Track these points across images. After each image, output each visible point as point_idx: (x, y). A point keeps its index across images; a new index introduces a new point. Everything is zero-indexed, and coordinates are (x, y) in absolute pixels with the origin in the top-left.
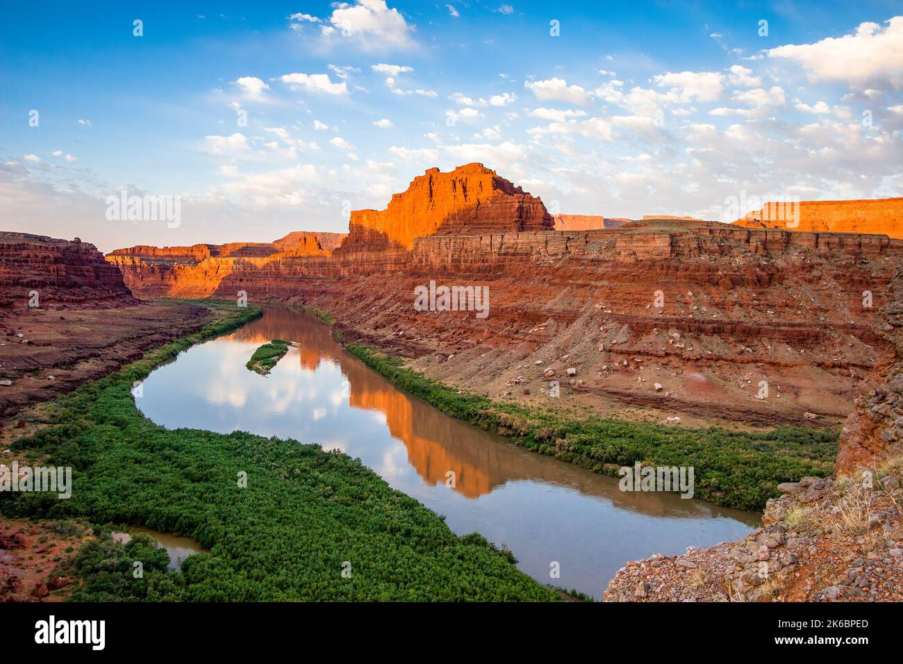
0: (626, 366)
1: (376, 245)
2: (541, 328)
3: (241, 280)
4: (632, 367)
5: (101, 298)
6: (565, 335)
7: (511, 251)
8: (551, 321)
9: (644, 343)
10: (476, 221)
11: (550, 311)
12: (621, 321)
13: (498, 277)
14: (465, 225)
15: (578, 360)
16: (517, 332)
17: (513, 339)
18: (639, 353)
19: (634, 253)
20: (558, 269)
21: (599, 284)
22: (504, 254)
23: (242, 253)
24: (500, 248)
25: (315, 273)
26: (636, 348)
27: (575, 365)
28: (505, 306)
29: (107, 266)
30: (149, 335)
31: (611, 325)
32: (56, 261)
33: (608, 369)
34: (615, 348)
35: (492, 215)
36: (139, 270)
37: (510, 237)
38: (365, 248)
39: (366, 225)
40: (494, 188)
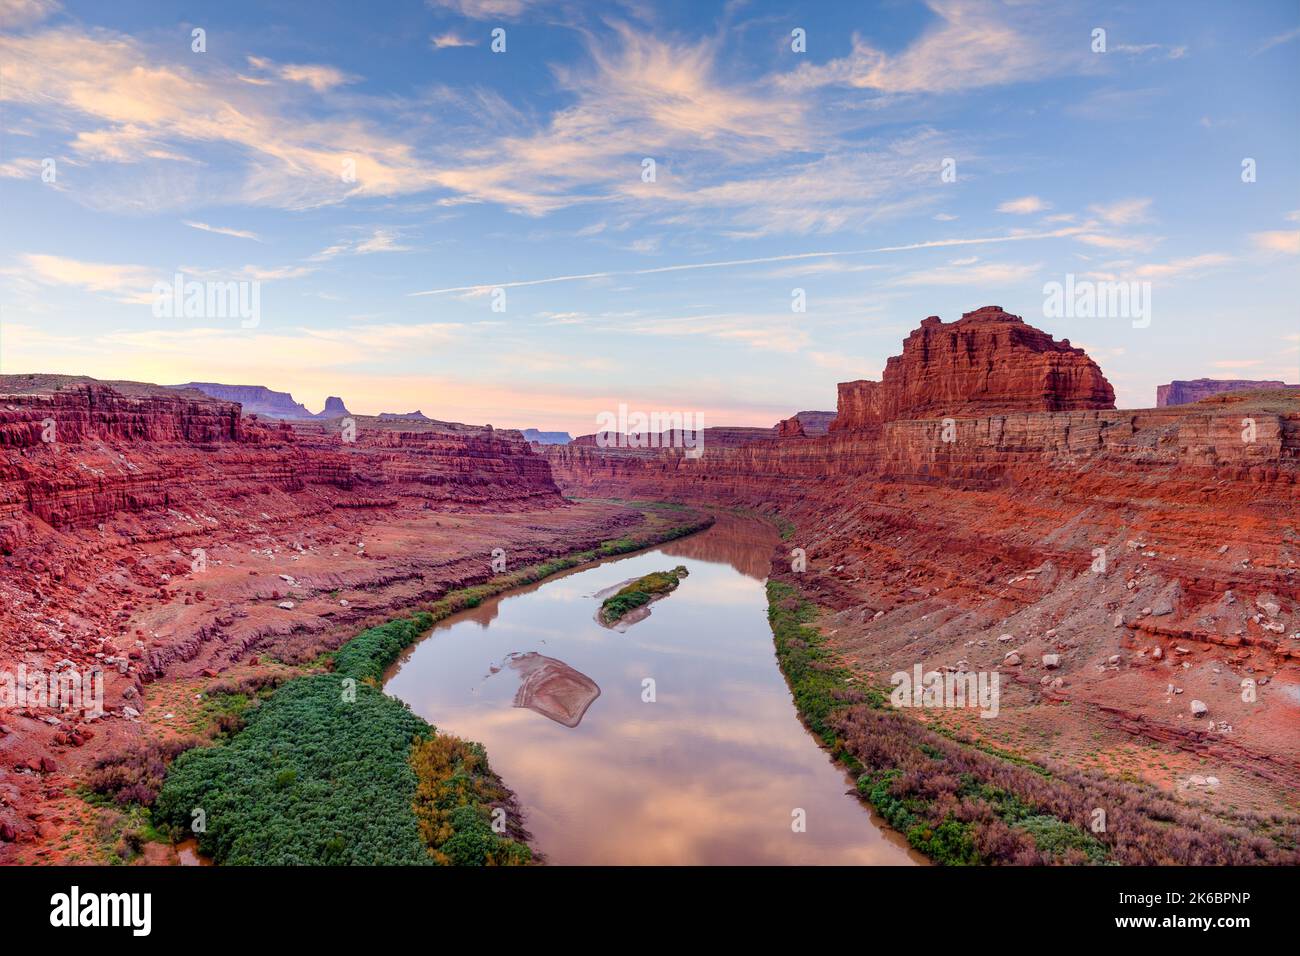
0: (1157, 659)
1: (871, 432)
2: (1029, 577)
3: (704, 478)
4: (1168, 663)
5: (509, 499)
6: (1067, 590)
7: (1017, 444)
8: (1048, 566)
9: (1201, 620)
10: (986, 397)
11: (1049, 547)
12: (1168, 574)
13: (993, 486)
14: (970, 401)
15: (1072, 641)
16: (991, 581)
17: (981, 592)
18: (1188, 636)
19: (1212, 450)
20: (1080, 476)
21: (1145, 503)
22: (1009, 449)
23: (723, 441)
24: (1001, 439)
25: (795, 471)
26: (1184, 627)
27: (1061, 649)
28: (989, 536)
29: (533, 458)
31: (1149, 579)
32: (461, 453)
33: (1121, 662)
34: (1146, 623)
35: (1009, 386)
36: (588, 463)
37: (1015, 421)
38: (857, 436)
39: (858, 402)
40: (1014, 343)
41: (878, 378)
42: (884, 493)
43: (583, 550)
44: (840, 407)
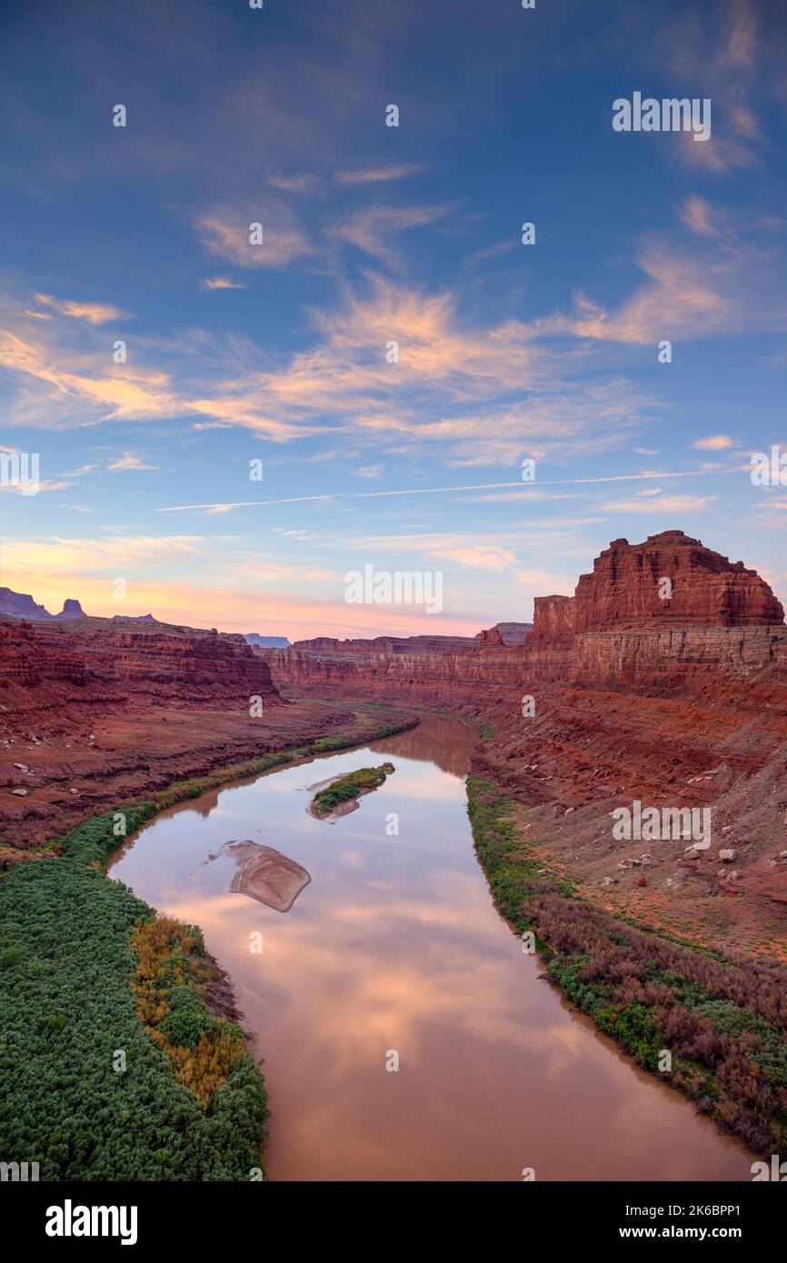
1: (564, 642)
2: (707, 778)
3: (411, 682)
5: (231, 697)
6: (741, 790)
7: (696, 655)
8: (724, 768)
10: (668, 612)
11: (725, 751)
13: (675, 694)
14: (654, 616)
15: (746, 837)
16: (672, 781)
17: (663, 791)
20: (753, 686)
22: (688, 660)
23: (429, 648)
24: (681, 651)
25: (494, 676)
27: (736, 844)
28: (671, 739)
29: (254, 660)
30: (237, 746)
32: (188, 654)
35: (689, 603)
36: (304, 666)
37: (695, 635)
38: (550, 646)
39: (553, 616)
40: (694, 564)
41: (571, 594)
42: (575, 698)
43: (298, 746)
44: (536, 619)
